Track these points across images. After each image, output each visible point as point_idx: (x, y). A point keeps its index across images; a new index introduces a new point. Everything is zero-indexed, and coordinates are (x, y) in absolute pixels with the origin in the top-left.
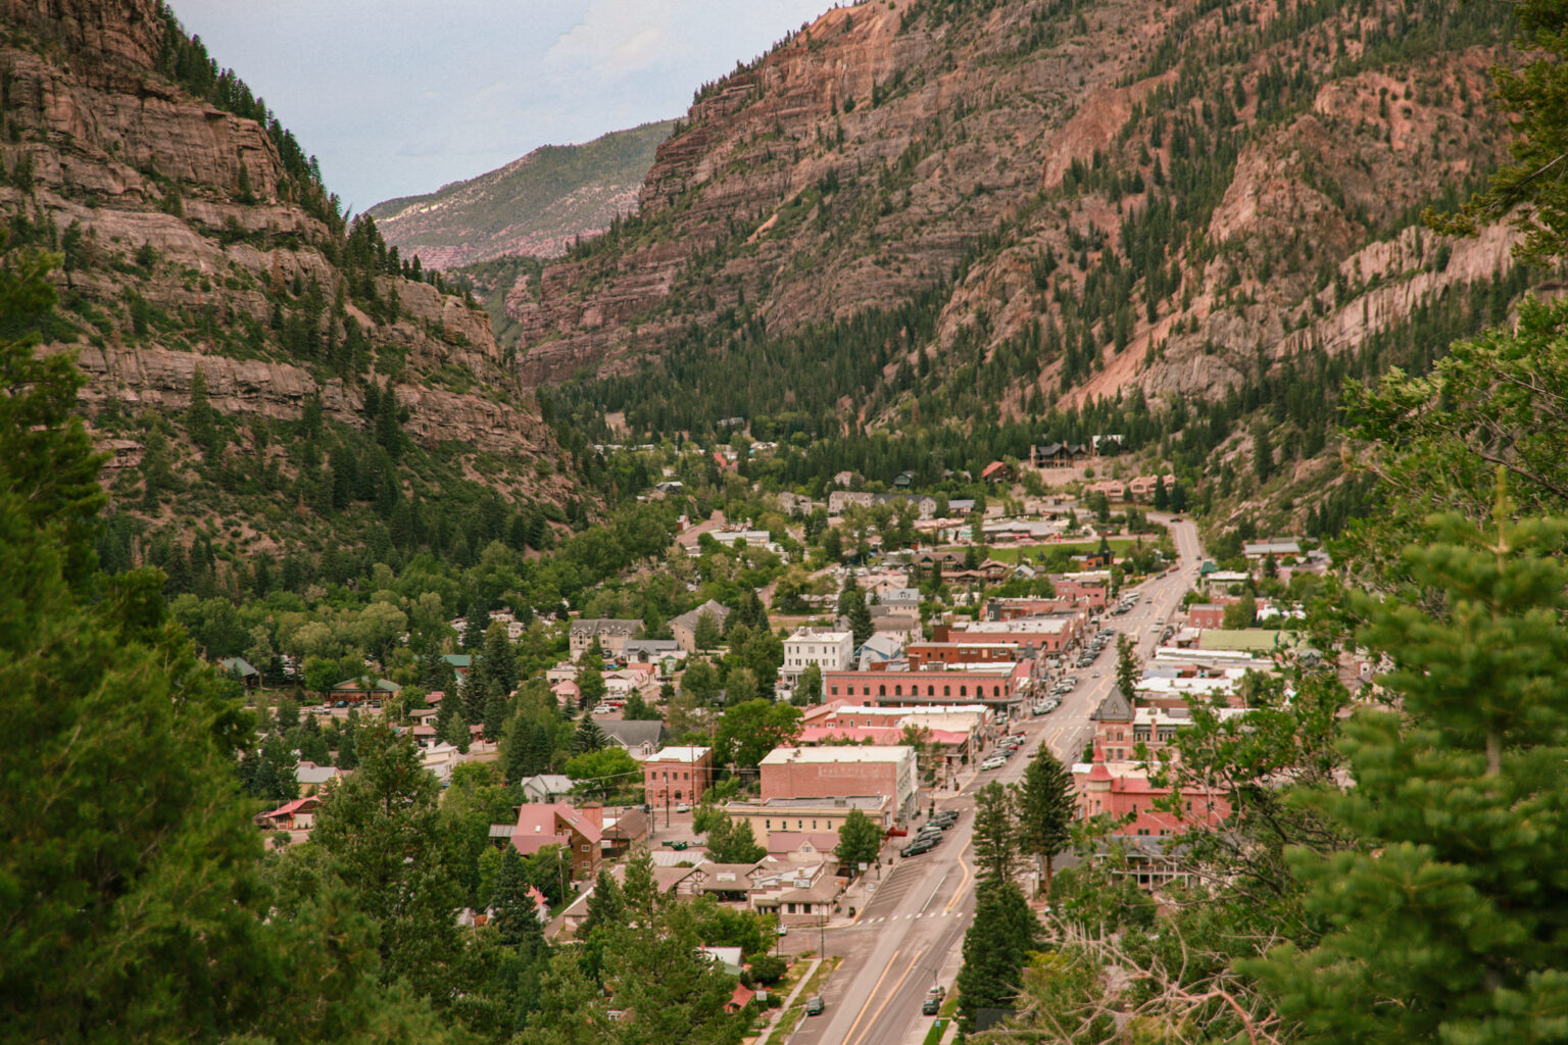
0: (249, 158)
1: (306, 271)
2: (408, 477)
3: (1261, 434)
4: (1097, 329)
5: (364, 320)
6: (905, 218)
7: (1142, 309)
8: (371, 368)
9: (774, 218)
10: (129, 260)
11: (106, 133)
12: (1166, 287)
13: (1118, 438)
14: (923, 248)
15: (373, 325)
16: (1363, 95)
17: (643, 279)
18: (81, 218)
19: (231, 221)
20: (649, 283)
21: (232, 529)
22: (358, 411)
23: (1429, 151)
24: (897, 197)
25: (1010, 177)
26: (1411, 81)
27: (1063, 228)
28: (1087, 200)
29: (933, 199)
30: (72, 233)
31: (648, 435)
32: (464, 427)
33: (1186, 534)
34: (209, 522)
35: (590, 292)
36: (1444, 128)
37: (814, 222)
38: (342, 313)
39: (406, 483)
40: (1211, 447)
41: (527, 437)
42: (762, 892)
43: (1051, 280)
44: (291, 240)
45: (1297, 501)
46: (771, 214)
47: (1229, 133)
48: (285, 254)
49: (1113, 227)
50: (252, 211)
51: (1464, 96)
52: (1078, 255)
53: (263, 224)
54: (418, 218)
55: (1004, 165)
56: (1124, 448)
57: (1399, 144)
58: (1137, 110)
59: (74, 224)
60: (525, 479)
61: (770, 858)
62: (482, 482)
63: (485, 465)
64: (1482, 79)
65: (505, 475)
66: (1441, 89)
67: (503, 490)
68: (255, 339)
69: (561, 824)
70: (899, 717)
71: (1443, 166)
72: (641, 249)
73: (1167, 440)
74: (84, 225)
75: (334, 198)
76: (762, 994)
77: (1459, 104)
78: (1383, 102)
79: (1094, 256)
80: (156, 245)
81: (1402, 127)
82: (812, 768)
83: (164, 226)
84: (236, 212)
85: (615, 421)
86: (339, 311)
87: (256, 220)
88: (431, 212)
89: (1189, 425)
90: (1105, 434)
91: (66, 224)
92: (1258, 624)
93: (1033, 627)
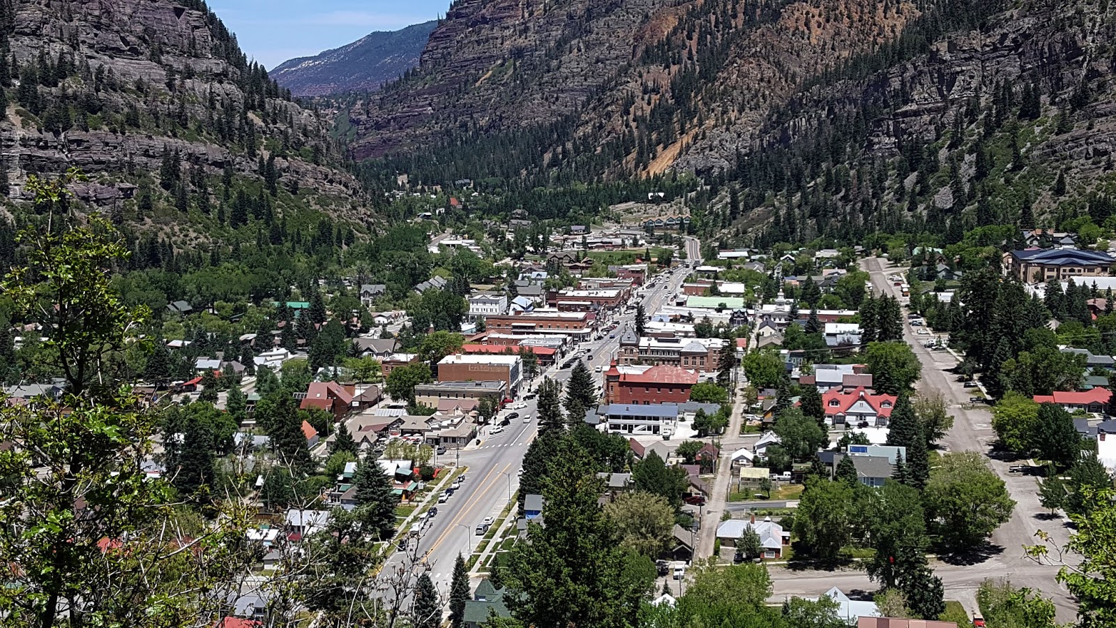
0: (197, 33)
1: (227, 95)
2: (280, 207)
3: (734, 194)
4: (654, 136)
5: (258, 122)
6: (558, 75)
7: (677, 126)
8: (262, 148)
9: (490, 72)
10: (131, 86)
11: (119, 16)
12: (690, 114)
13: (662, 194)
14: (566, 91)
15: (263, 124)
16: (797, 14)
17: (420, 104)
18: (106, 63)
19: (187, 66)
20: (422, 106)
21: (184, 233)
22: (255, 171)
23: (829, 46)
24: (554, 63)
25: (614, 53)
26: (822, 7)
27: (639, 82)
28: (652, 67)
29: (574, 64)
30: (100, 71)
31: (419, 187)
32: (312, 180)
33: (693, 246)
34: (172, 229)
35: (392, 111)
36: (838, 34)
37: (511, 76)
38: (246, 118)
39: (279, 210)
40: (709, 200)
41: (347, 187)
42: (431, 431)
43: (632, 110)
44: (220, 77)
45: (750, 230)
46: (488, 71)
47: (728, 33)
48: (216, 85)
49: (665, 82)
50: (199, 61)
51: (849, 17)
52: (646, 97)
53: (204, 69)
54: (308, 68)
55: (611, 47)
56: (665, 200)
57: (814, 41)
58: (680, 19)
59: (101, 66)
60: (344, 209)
61: (438, 413)
62: (321, 210)
63: (323, 202)
64: (859, 8)
65: (333, 206)
66: (837, 12)
67: (334, 216)
68: (199, 130)
69: (330, 393)
70: (520, 340)
71: (837, 54)
72: (419, 88)
73: (686, 196)
74: (106, 67)
75: (245, 56)
76: (421, 485)
77: (846, 20)
78: (807, 19)
79: (655, 97)
80: (145, 79)
81: (816, 31)
82: (466, 366)
83: (151, 68)
84: (191, 62)
85: (402, 179)
86: (244, 116)
87: (200, 66)
88: (315, 66)
89: (699, 189)
90: (654, 192)
91: (97, 66)
92: (719, 294)
93: (601, 294)
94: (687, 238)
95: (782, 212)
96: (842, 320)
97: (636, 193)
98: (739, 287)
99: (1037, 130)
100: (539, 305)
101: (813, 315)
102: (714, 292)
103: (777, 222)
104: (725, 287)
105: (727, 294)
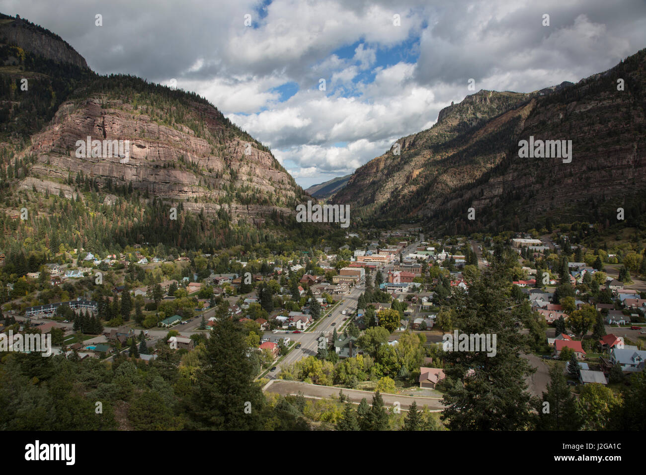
1: (291, 194)
6: (385, 188)
14: (388, 192)
27: (408, 190)
33: (422, 236)
38: (296, 200)
43: (406, 198)
44: (289, 190)
55: (400, 180)
58: (420, 173)
61: (339, 284)
69: (309, 278)
70: (366, 263)
71: (463, 182)
76: (330, 305)
82: (348, 271)
89: (424, 220)
90: (411, 221)
92: (427, 251)
93: (392, 250)
94: (421, 234)
95: (448, 227)
96: (461, 258)
97: (407, 222)
98: (433, 249)
99: (520, 204)
100: (375, 253)
101: (452, 257)
102: (426, 250)
103: (446, 229)
104: (429, 249)
105: (430, 251)
